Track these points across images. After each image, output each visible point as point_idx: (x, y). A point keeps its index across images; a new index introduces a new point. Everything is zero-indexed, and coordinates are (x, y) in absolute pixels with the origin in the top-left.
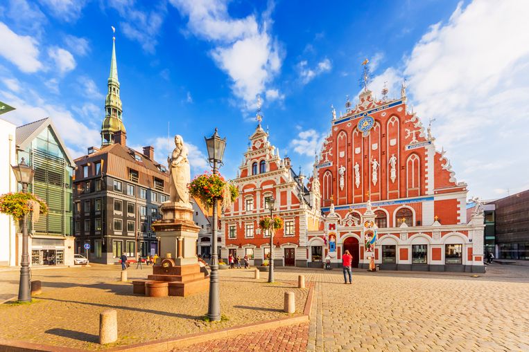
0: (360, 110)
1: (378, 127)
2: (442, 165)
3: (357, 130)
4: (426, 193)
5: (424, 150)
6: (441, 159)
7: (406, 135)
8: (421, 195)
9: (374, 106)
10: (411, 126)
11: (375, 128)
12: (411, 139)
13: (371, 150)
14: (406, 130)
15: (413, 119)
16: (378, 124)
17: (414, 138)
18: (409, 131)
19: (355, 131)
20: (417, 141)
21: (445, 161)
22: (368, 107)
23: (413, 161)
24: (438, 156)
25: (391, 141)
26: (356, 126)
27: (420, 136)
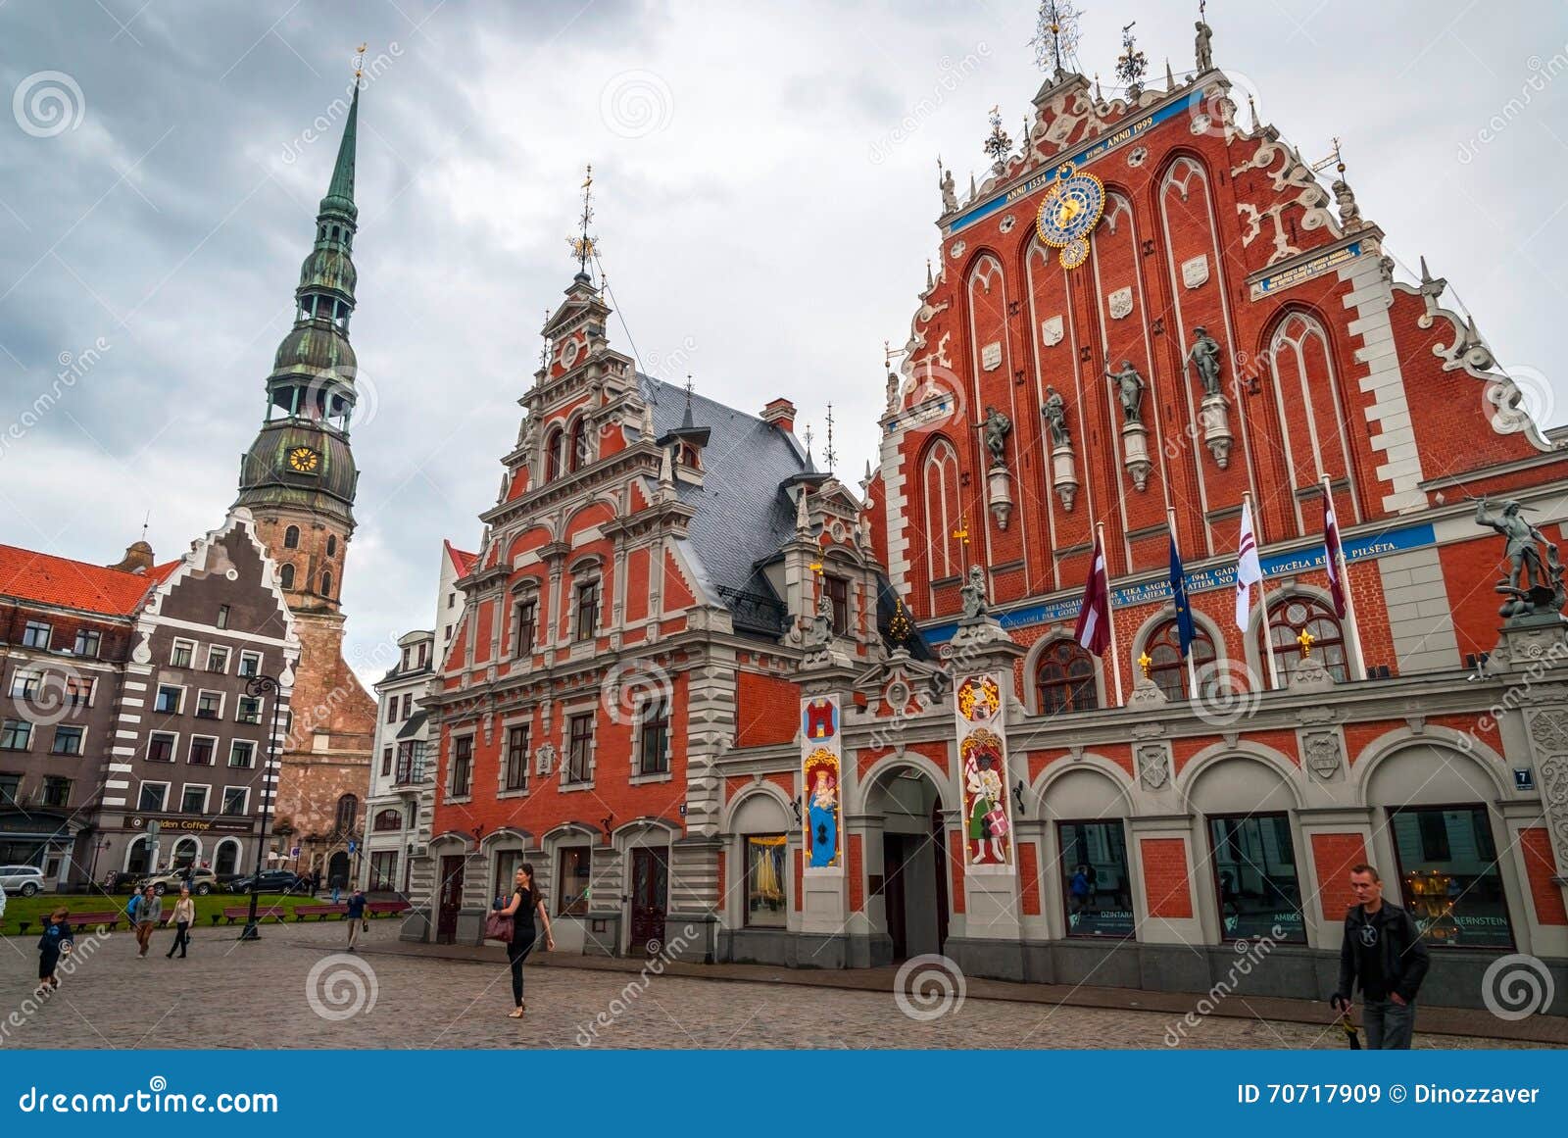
0: (1042, 158)
1: (1122, 218)
2: (1438, 349)
3: (1041, 243)
4: (1389, 503)
5: (1335, 287)
6: (1423, 322)
7: (1244, 228)
8: (1365, 520)
9: (1094, 129)
10: (1256, 187)
11: (1111, 220)
12: (1266, 245)
13: (1108, 318)
14: (1240, 207)
15: (1263, 154)
16: (1122, 204)
17: (1281, 238)
18: (1252, 209)
19: (1034, 245)
20: (1297, 251)
21: (1444, 329)
22: (1073, 139)
23: (1297, 346)
24: (1405, 307)
25: (1185, 267)
26: (1032, 229)
27: (1306, 223)
